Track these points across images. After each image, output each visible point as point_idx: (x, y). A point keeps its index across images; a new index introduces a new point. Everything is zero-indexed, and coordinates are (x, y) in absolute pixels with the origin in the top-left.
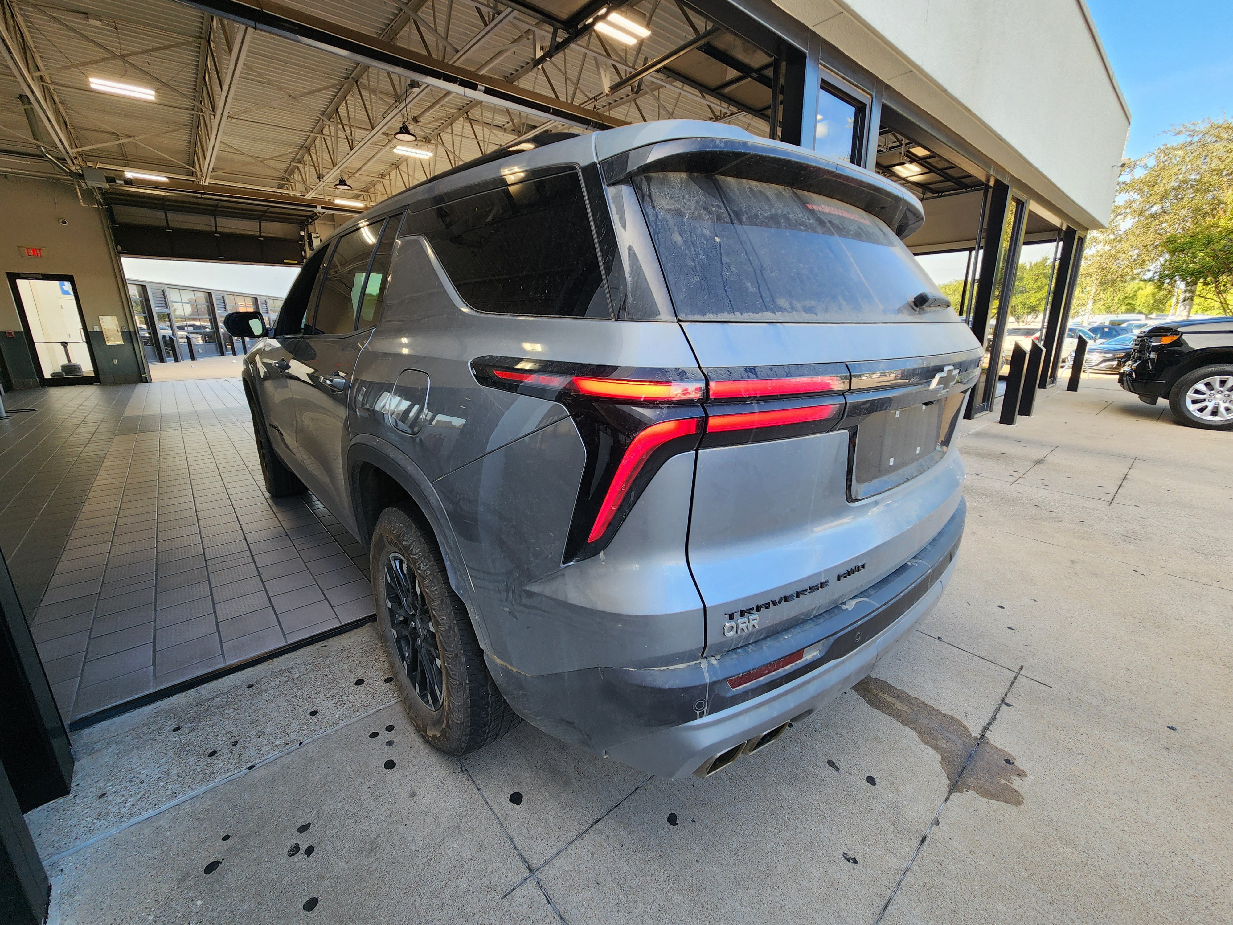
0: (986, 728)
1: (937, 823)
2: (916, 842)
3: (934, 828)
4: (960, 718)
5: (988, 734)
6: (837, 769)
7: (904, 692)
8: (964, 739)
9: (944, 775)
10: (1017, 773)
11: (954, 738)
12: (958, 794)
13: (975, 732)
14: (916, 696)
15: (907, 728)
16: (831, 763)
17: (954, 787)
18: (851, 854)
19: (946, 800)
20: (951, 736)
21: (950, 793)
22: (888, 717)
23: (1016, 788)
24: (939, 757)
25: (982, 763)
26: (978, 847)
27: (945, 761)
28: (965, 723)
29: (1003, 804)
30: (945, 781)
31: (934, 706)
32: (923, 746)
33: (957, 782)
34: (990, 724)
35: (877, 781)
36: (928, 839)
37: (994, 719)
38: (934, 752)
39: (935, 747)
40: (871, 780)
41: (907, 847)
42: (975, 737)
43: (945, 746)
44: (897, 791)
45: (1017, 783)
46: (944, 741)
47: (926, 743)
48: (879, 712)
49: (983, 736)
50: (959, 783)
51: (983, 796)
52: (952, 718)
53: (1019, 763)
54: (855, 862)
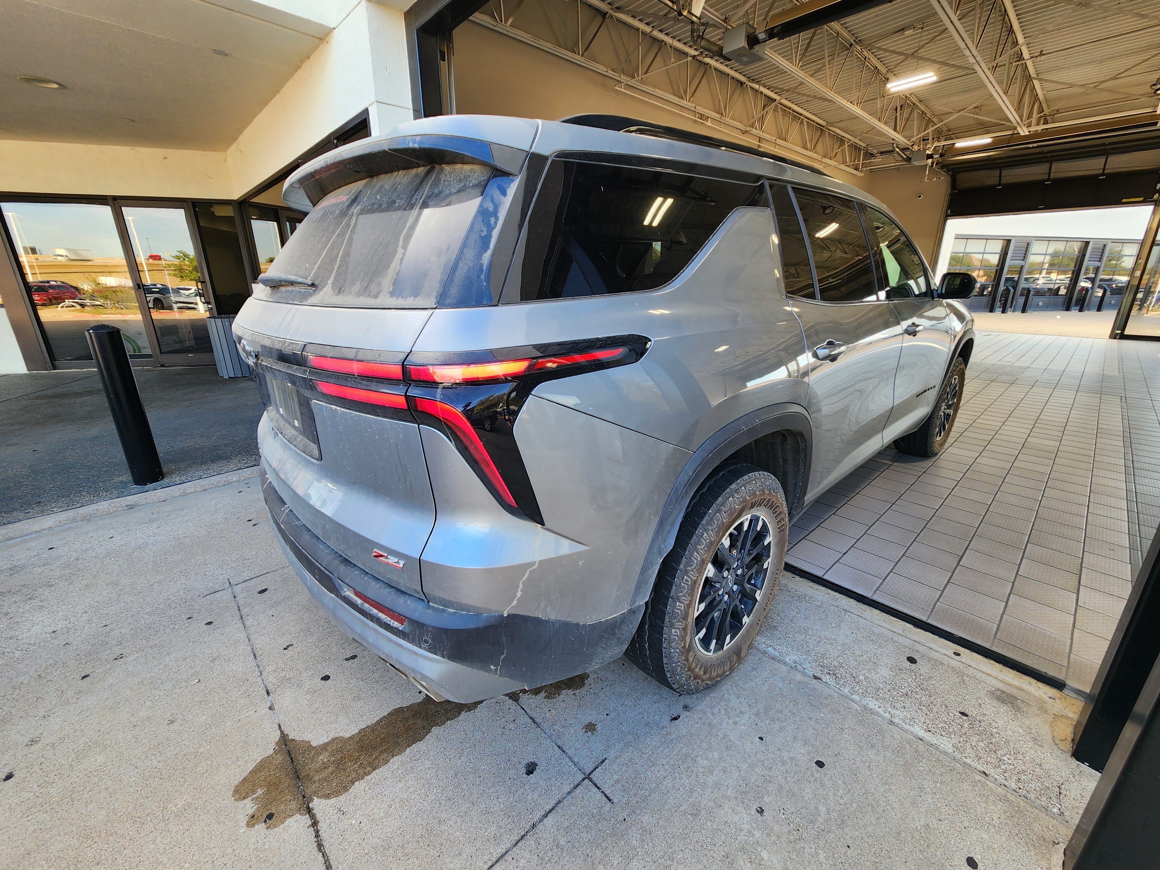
0: (315, 824)
1: (271, 708)
2: (270, 687)
3: (269, 704)
4: (342, 798)
5: (306, 820)
6: (347, 659)
7: (400, 752)
8: (317, 785)
9: (297, 738)
10: (256, 817)
11: (323, 775)
12: (277, 740)
13: (318, 804)
14: (390, 764)
15: (357, 731)
16: (354, 657)
17: (284, 740)
18: (290, 648)
19: (279, 726)
20: (327, 771)
21: (282, 732)
22: (376, 719)
23: (246, 801)
24: (314, 744)
25: (286, 784)
26: (238, 728)
27: (308, 747)
28: (333, 801)
29: (245, 774)
30: (293, 734)
31: (369, 777)
32: (332, 736)
33: (286, 745)
34: (317, 832)
35: (323, 682)
36: (266, 696)
37: (320, 846)
38: (321, 743)
39: (324, 747)
40: (326, 678)
41: (271, 680)
42: (312, 800)
43: (321, 757)
44: (308, 692)
45: (249, 806)
46: (325, 760)
47: (333, 740)
48: (386, 714)
49: (309, 811)
50: (284, 747)
51: (262, 761)
52: (346, 789)
53: (261, 827)
54: (285, 649)
